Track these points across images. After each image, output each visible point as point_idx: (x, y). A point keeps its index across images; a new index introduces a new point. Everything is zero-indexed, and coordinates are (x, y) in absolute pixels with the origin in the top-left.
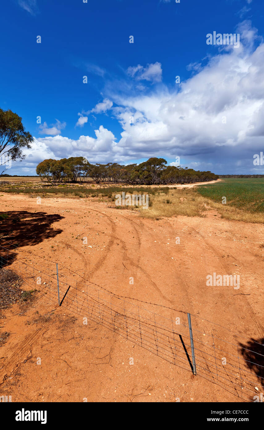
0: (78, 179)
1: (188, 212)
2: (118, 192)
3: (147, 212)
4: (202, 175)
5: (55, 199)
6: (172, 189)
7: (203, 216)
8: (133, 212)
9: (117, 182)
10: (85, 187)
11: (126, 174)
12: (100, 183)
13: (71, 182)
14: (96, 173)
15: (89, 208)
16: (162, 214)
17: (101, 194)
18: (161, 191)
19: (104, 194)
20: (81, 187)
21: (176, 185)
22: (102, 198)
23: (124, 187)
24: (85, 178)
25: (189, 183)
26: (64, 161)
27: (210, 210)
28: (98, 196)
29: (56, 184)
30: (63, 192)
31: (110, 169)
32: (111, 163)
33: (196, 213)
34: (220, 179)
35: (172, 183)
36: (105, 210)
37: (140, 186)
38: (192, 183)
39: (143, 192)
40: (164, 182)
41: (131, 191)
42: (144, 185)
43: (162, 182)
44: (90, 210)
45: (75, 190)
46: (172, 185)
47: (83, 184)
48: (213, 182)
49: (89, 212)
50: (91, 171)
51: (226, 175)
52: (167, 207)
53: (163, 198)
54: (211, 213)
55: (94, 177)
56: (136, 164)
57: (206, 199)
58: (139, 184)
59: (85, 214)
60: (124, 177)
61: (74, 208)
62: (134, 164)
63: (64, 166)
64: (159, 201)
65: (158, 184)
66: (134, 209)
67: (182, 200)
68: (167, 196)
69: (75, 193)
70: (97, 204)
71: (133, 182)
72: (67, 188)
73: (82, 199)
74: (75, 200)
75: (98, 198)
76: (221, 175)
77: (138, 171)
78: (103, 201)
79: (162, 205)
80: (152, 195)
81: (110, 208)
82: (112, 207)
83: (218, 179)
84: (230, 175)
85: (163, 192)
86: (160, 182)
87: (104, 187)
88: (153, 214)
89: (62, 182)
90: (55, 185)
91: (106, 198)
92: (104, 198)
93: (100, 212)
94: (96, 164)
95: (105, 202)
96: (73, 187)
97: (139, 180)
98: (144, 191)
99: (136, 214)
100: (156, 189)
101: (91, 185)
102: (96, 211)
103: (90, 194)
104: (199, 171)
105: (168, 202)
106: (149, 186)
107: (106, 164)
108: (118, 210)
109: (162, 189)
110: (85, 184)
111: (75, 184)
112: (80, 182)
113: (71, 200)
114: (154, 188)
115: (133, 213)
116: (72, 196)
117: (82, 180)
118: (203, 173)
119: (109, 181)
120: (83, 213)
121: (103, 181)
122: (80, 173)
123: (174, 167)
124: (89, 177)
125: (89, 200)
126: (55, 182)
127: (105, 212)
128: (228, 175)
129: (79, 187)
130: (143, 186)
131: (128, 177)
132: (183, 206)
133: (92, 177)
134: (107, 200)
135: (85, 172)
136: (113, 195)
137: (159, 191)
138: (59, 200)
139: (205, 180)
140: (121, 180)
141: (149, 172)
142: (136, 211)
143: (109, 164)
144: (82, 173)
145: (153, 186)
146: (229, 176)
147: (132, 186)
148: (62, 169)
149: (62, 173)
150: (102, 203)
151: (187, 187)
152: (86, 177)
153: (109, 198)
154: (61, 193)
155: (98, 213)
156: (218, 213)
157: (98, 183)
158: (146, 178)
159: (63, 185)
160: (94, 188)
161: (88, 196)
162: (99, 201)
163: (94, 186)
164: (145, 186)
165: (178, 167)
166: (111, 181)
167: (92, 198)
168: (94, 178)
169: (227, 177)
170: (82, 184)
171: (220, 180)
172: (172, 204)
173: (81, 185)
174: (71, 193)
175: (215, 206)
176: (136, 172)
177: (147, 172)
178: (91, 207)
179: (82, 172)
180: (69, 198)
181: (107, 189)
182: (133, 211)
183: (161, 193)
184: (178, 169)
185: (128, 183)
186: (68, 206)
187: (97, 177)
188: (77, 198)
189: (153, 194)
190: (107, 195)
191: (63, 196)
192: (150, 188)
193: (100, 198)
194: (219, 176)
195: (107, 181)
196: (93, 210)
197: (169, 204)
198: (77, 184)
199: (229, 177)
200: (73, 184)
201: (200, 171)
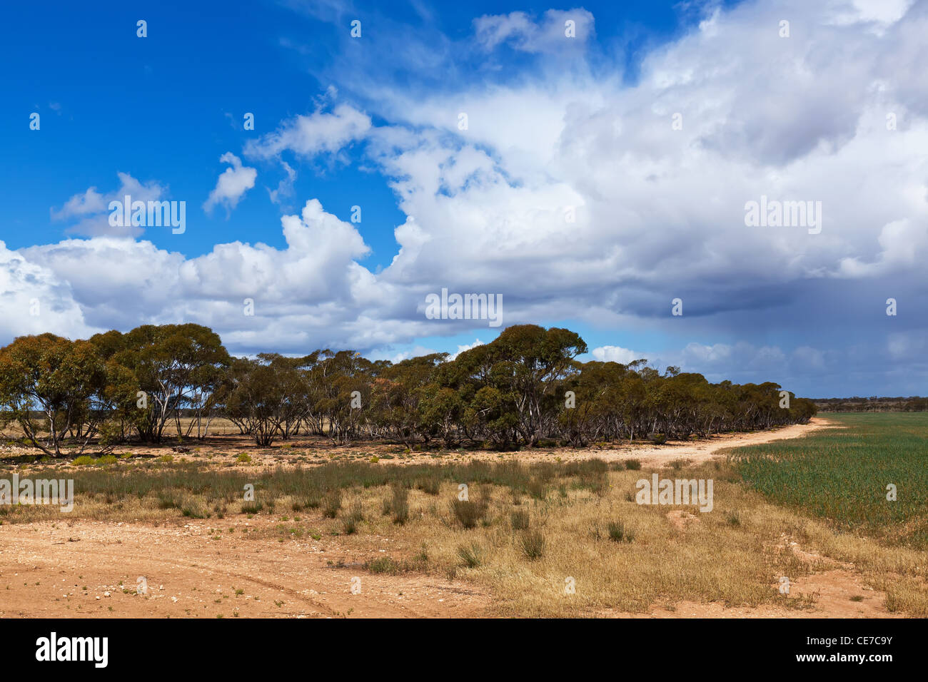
0: (170, 428)
1: (725, 586)
2: (367, 487)
3: (526, 585)
4: (741, 399)
5: (63, 525)
6: (617, 467)
7: (802, 603)
8: (455, 591)
9: (356, 439)
10: (206, 464)
11: (398, 403)
12: (274, 444)
13: (134, 443)
14: (258, 396)
15: (237, 570)
16: (603, 595)
17: (286, 500)
18: (570, 479)
19: (301, 501)
20: (184, 464)
21: (632, 447)
22: (293, 521)
23: (391, 461)
24: (203, 420)
25: (686, 438)
26: (108, 344)
27: (821, 569)
28: (270, 509)
29: (64, 451)
30: (101, 491)
31: (319, 379)
32: (326, 352)
33: (761, 586)
34: (823, 417)
35: (610, 439)
36: (316, 577)
37: (467, 458)
38: (701, 437)
39: (490, 486)
40: (575, 434)
41: (431, 483)
42: (483, 450)
43: (567, 436)
44: (243, 582)
45: (160, 479)
46: (611, 448)
47: (194, 449)
48: (794, 432)
49: (240, 593)
50: (231, 386)
51: (846, 400)
52: (617, 558)
53: (589, 512)
54: (832, 587)
55: (247, 415)
56: (446, 355)
57: (793, 519)
58: (457, 446)
59: (218, 602)
60: (391, 413)
61: (161, 573)
62: (434, 356)
63: (107, 367)
64: (573, 529)
65: (551, 446)
66: (460, 572)
67: (680, 524)
68: (604, 505)
69: (161, 496)
70: (271, 550)
71: (427, 440)
72: (118, 469)
73: (194, 526)
74: (161, 530)
75: (273, 521)
76: (824, 401)
77: (454, 386)
78: (299, 535)
79: (591, 551)
80: (532, 501)
81: (342, 572)
82: (348, 561)
83: (812, 419)
84: (864, 400)
85: (582, 486)
86: (554, 436)
87: (294, 461)
88: (556, 596)
89: (94, 443)
90: (60, 456)
91: (313, 517)
92: (306, 517)
93: (291, 592)
94: (261, 356)
95: (310, 539)
96: (149, 466)
97: (454, 427)
98: (489, 482)
99: (471, 599)
100: (546, 472)
101: (231, 454)
102: (270, 585)
103: (232, 501)
104: (726, 384)
105: (616, 535)
106: (507, 457)
107: (302, 356)
108: (380, 580)
109: (572, 470)
110: (203, 450)
111: (153, 452)
112: (175, 439)
113: (143, 529)
114: (534, 468)
115: (456, 596)
116: (144, 512)
117: (184, 430)
118: (748, 392)
119: (315, 433)
120: (210, 600)
121: (286, 436)
122: (181, 397)
123: (617, 368)
124: (221, 413)
125: (231, 531)
126: (58, 442)
127: (319, 587)
128: (855, 400)
129: (176, 466)
130: (481, 456)
131: (407, 416)
132: (689, 552)
133: (235, 414)
134: (320, 529)
135: (203, 390)
136: (345, 503)
137: (562, 481)
138: (83, 535)
139: (754, 425)
140: (368, 430)
141: (504, 387)
142: (472, 580)
143: (315, 354)
144: (186, 399)
145: (527, 458)
146: (862, 405)
147: (428, 459)
148: (98, 382)
149: (94, 398)
150: (294, 546)
151: (685, 457)
152: (206, 413)
153: (329, 520)
154: (91, 496)
155: (281, 595)
156: (865, 583)
157: (264, 443)
158: (491, 417)
159: (99, 455)
160: (249, 469)
161: (225, 510)
162: (283, 534)
163: (245, 459)
164: (493, 458)
165: (635, 363)
166: (322, 434)
167: (246, 521)
168: (244, 420)
169: (849, 408)
170: (187, 451)
171: (825, 422)
172: (635, 545)
173: (185, 456)
174: (140, 496)
175: (839, 547)
176: (446, 390)
177: (495, 391)
178: (244, 568)
179: (187, 392)
180: (132, 521)
181: (311, 472)
182: (457, 585)
183: (574, 488)
184: (634, 375)
185: (404, 441)
186: (128, 560)
187: (263, 414)
188: (172, 521)
189: (537, 494)
190: (314, 506)
191: (99, 512)
192: (515, 464)
193: (285, 520)
194: (817, 405)
195: (306, 434)
196: (258, 581)
197: (622, 545)
198: (164, 452)
199: (860, 409)
200: (144, 451)
201: (734, 383)
